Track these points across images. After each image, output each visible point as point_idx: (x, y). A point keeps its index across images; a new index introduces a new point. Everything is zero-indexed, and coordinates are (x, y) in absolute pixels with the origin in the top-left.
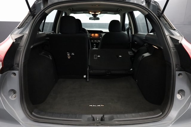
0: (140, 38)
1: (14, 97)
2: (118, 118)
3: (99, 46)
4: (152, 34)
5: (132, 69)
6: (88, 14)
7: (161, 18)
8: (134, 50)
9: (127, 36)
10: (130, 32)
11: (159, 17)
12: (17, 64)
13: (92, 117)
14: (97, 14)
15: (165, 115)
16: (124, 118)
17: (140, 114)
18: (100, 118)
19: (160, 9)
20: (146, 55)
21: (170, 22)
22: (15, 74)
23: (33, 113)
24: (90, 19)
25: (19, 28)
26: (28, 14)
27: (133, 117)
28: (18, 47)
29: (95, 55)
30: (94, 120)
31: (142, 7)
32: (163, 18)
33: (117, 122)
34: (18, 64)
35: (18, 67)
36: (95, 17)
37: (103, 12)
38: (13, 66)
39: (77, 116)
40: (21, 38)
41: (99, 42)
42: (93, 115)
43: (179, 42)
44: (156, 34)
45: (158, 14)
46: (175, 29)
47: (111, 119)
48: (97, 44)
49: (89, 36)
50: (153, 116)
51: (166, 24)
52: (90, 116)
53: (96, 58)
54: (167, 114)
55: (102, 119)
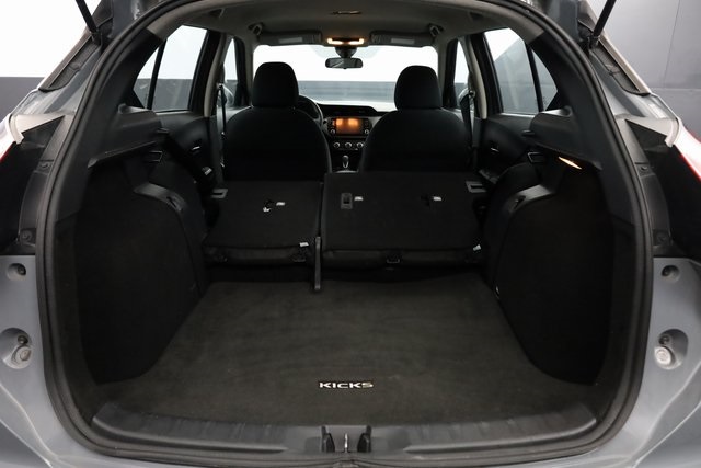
0: (511, 131)
1: (23, 356)
2: (423, 440)
3: (362, 162)
4: (555, 112)
5: (478, 247)
6: (321, 47)
7: (591, 52)
8: (486, 176)
9: (462, 127)
10: (472, 112)
11: (586, 47)
12: (29, 229)
13: (324, 434)
14: (354, 47)
15: (609, 430)
16: (449, 442)
17: (511, 422)
18: (356, 438)
19: (590, 15)
20: (534, 192)
21: (626, 66)
22: (21, 269)
23: (95, 420)
24: (329, 64)
25: (44, 91)
26: (84, 37)
27: (484, 436)
28: (35, 165)
29: (343, 195)
30: (330, 445)
31: (520, 8)
32: (598, 51)
33: (419, 457)
34: (34, 231)
35: (33, 240)
36: (348, 59)
37: (374, 38)
38: (16, 236)
39: (267, 433)
40: (50, 128)
41: (360, 149)
42: (328, 429)
43: (667, 141)
44: (571, 114)
45: (581, 35)
46: (649, 91)
47: (398, 444)
48: (355, 157)
49: (326, 125)
50: (563, 434)
51: (612, 74)
52: (316, 432)
53: (350, 206)
54: (617, 426)
55: (363, 445)
